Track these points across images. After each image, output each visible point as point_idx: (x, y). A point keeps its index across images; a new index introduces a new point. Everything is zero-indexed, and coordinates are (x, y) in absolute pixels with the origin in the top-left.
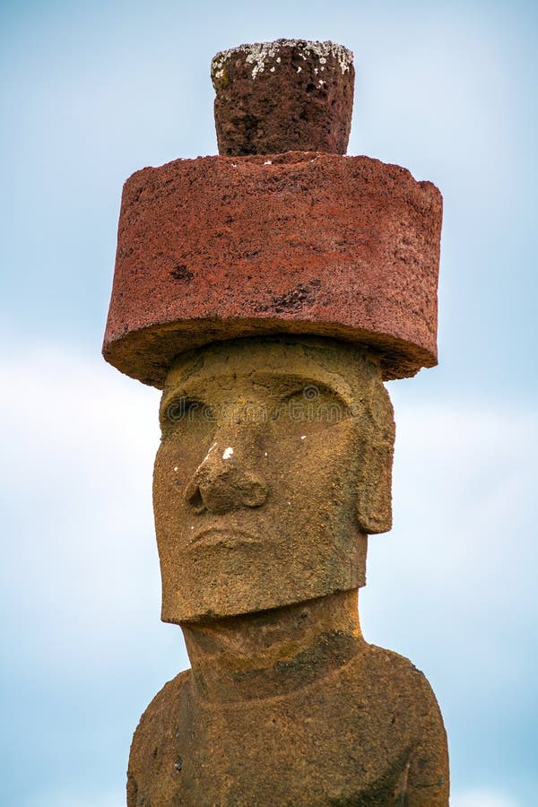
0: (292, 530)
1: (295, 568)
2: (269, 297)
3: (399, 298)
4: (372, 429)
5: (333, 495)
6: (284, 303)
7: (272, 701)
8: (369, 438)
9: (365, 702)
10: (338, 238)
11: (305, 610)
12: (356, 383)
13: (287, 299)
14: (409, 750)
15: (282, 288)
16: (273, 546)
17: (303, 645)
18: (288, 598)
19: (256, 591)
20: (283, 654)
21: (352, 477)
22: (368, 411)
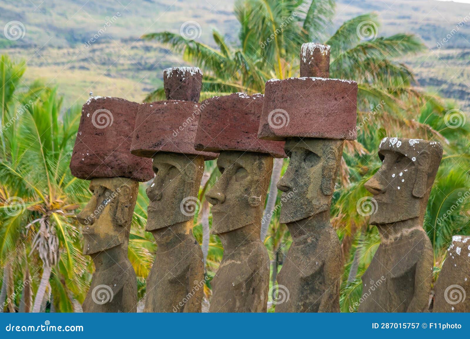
0: (165, 207)
1: (166, 217)
2: (152, 144)
3: (189, 142)
4: (187, 178)
5: (175, 197)
6: (156, 146)
7: (165, 252)
8: (186, 180)
9: (183, 253)
10: (170, 127)
11: (169, 228)
12: (183, 165)
13: (156, 144)
14: (189, 266)
15: (155, 141)
16: (160, 211)
17: (171, 237)
18: (163, 226)
19: (156, 224)
20: (167, 240)
21: (181, 191)
22: (185, 173)
